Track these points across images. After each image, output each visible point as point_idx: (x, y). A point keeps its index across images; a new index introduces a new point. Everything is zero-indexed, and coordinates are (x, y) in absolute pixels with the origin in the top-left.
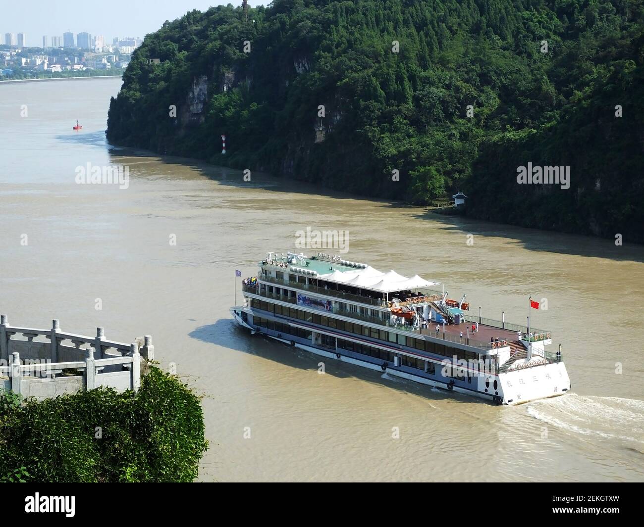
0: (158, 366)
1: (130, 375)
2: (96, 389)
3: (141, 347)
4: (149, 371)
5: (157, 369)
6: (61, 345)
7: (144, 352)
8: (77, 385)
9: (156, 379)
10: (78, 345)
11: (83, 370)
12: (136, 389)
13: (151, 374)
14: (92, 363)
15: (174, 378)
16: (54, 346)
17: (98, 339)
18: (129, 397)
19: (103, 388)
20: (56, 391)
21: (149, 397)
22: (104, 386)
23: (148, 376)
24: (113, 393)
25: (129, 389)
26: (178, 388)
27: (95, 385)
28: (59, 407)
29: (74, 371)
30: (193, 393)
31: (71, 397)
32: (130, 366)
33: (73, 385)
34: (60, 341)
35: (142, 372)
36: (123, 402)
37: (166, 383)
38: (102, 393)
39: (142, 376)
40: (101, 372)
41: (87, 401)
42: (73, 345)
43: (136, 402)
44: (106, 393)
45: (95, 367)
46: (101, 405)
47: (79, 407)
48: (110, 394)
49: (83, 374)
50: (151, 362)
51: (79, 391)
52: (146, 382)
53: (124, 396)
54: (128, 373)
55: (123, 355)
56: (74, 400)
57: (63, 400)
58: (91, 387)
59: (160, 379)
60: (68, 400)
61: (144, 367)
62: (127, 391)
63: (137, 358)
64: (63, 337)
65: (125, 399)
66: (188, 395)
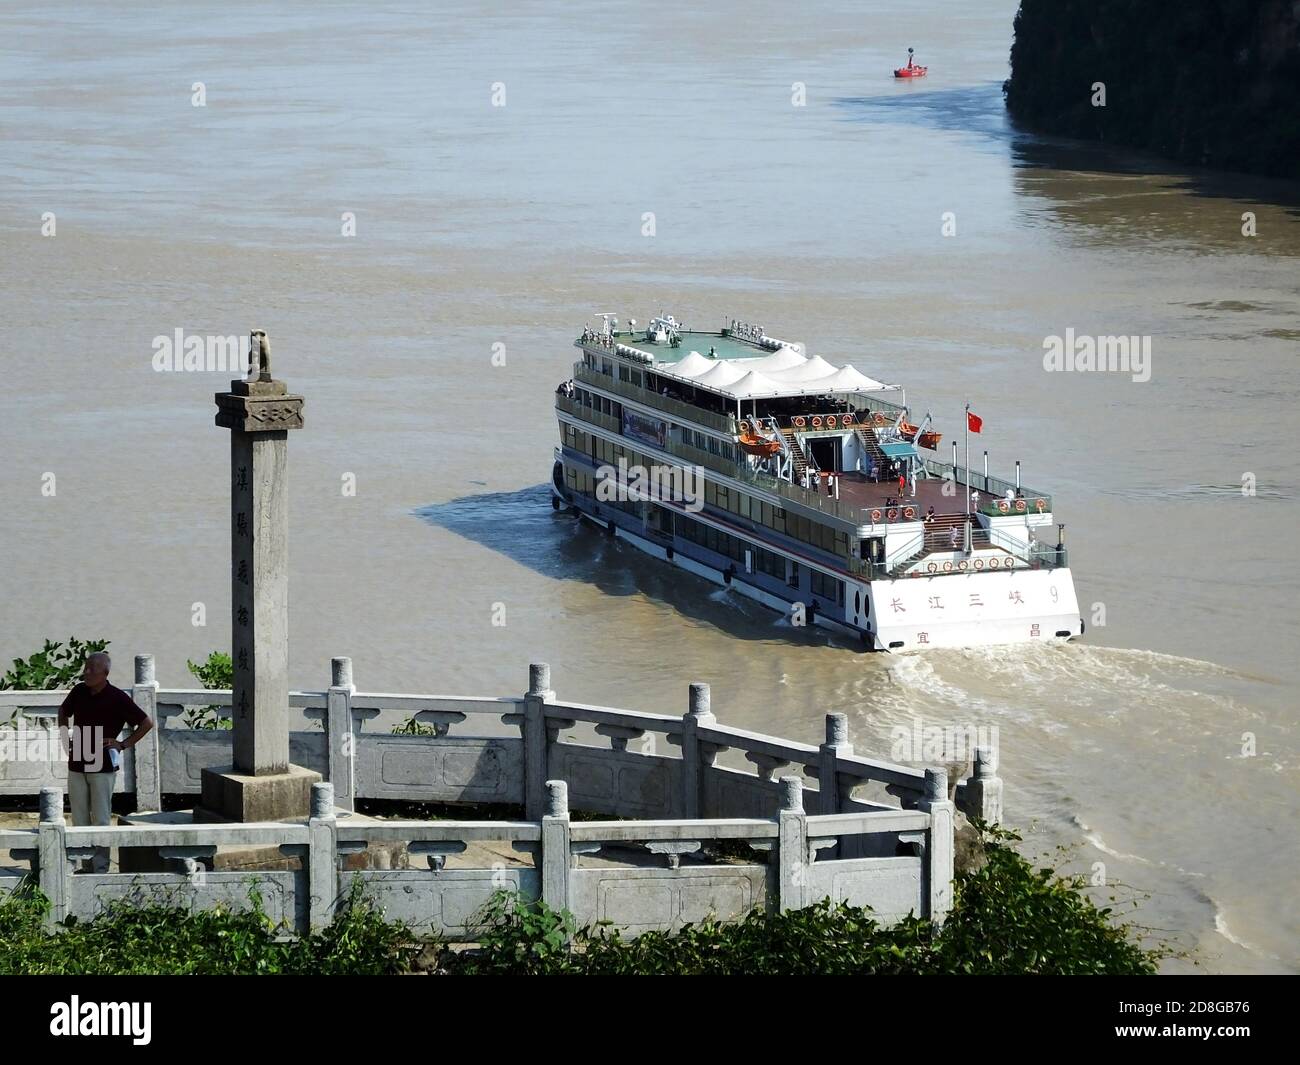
0: (1015, 847)
1: (917, 871)
2: (810, 911)
3: (962, 782)
4: (984, 861)
5: (1010, 856)
6: (715, 765)
7: (969, 799)
8: (747, 894)
9: (1004, 886)
10: (765, 770)
11: (767, 847)
12: (939, 917)
13: (989, 869)
14: (797, 825)
15: (1067, 885)
16: (692, 768)
17: (827, 752)
18: (914, 941)
19: (832, 907)
20: (682, 907)
21: (981, 943)
22: (836, 899)
23: (980, 877)
24: (863, 923)
25: (917, 915)
26: (1076, 922)
27: (807, 895)
28: (689, 962)
29: (738, 848)
30: (1130, 942)
31: (728, 930)
32: (920, 839)
33: (737, 891)
34: (711, 754)
35: (960, 864)
36: (894, 957)
37: (1037, 901)
38: (828, 922)
39: (959, 875)
40: (822, 855)
41: (778, 946)
42: (752, 770)
43: (935, 958)
44: (841, 923)
45: (809, 839)
46: (822, 960)
47: (752, 964)
48: (853, 927)
49: (771, 860)
50: (992, 831)
51: (754, 913)
52: (970, 892)
53: (898, 936)
54: (913, 863)
55: (906, 805)
56: (735, 941)
57: (701, 938)
58: (790, 902)
59: (1018, 889)
60: (716, 939)
61: (966, 847)
62: (910, 919)
63: (944, 817)
64: (722, 741)
65: (901, 946)
66: (1111, 945)
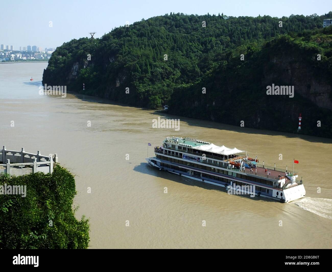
0: (59, 165)
1: (49, 168)
2: (37, 173)
3: (53, 158)
4: (56, 166)
5: (59, 166)
6: (25, 157)
7: (54, 160)
8: (30, 171)
9: (58, 169)
10: (31, 157)
11: (32, 166)
12: (51, 173)
13: (57, 167)
14: (36, 163)
15: (65, 169)
16: (22, 157)
17: (38, 155)
18: (49, 175)
19: (40, 172)
20: (23, 173)
21: (56, 176)
22: (40, 171)
23: (56, 168)
24: (43, 174)
25: (49, 173)
26: (66, 172)
27: (37, 171)
28: (24, 179)
29: (29, 166)
30: (71, 174)
31: (28, 175)
32: (49, 164)
33: (29, 171)
34: (24, 155)
35: (54, 167)
36: (47, 177)
37: (62, 171)
38: (39, 174)
39: (54, 168)
40: (39, 166)
41: (34, 177)
42: (29, 157)
43: (51, 177)
44: (41, 174)
45: (37, 165)
46: (39, 178)
47: (31, 179)
48: (42, 174)
49: (33, 167)
50: (57, 163)
51: (31, 173)
52: (55, 170)
53: (47, 175)
54: (49, 167)
55: (47, 161)
56: (29, 176)
57: (25, 176)
58: (35, 172)
59: (60, 169)
60: (27, 176)
61: (54, 165)
62: (48, 173)
63: (52, 162)
64: (25, 154)
65: (47, 176)
66: (70, 175)
